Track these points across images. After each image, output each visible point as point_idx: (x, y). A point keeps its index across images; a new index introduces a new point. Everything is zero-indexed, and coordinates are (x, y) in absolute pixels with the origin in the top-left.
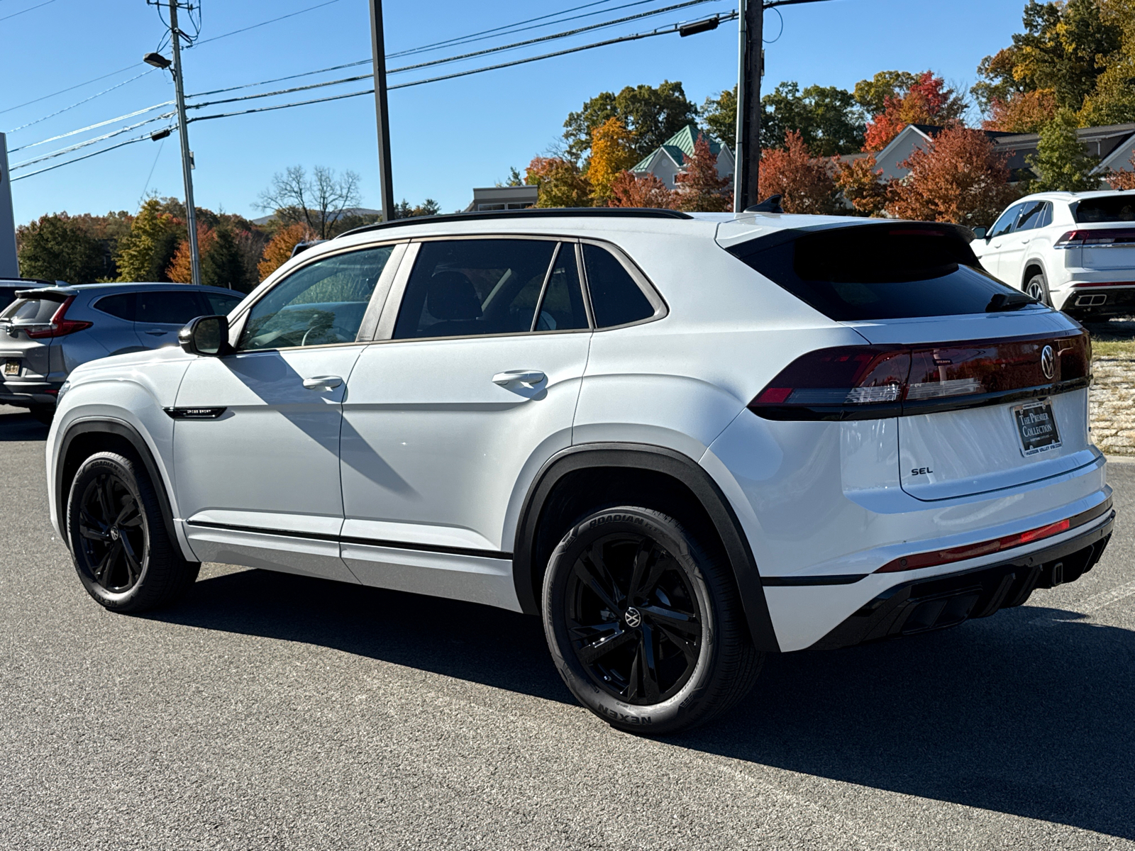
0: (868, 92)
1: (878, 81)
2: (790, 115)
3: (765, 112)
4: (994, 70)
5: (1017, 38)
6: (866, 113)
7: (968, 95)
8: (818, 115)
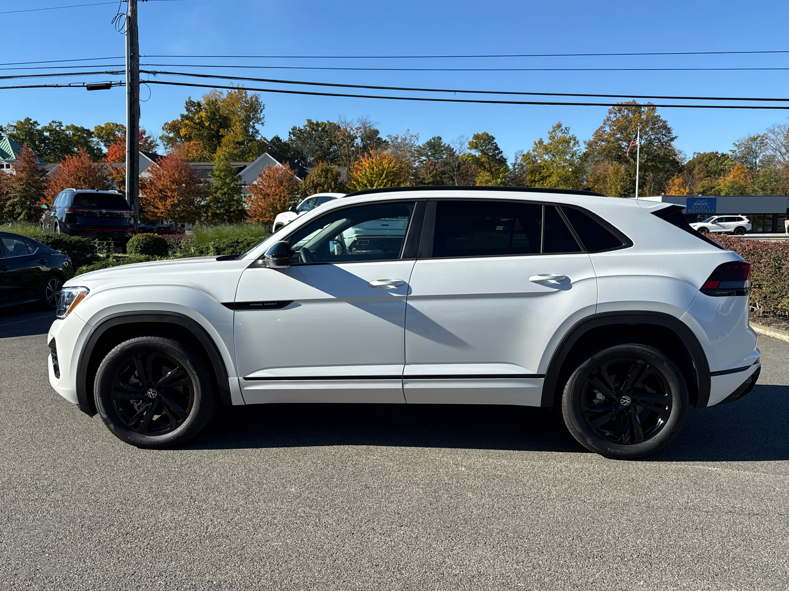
0: (101, 132)
1: (106, 127)
2: (58, 138)
3: (43, 135)
4: (170, 129)
5: (182, 116)
6: (100, 142)
7: (158, 140)
8: (74, 140)
